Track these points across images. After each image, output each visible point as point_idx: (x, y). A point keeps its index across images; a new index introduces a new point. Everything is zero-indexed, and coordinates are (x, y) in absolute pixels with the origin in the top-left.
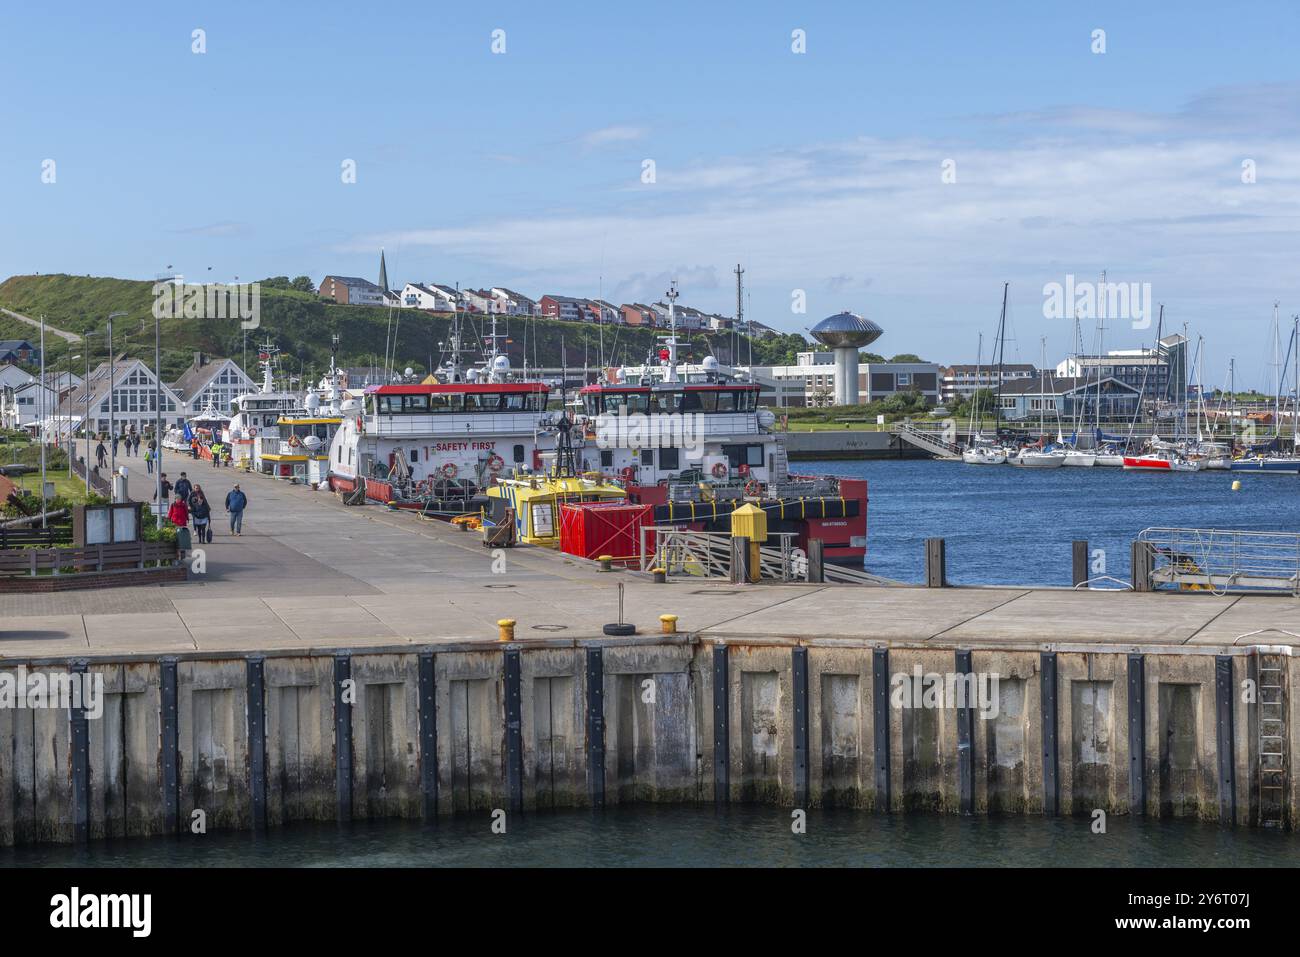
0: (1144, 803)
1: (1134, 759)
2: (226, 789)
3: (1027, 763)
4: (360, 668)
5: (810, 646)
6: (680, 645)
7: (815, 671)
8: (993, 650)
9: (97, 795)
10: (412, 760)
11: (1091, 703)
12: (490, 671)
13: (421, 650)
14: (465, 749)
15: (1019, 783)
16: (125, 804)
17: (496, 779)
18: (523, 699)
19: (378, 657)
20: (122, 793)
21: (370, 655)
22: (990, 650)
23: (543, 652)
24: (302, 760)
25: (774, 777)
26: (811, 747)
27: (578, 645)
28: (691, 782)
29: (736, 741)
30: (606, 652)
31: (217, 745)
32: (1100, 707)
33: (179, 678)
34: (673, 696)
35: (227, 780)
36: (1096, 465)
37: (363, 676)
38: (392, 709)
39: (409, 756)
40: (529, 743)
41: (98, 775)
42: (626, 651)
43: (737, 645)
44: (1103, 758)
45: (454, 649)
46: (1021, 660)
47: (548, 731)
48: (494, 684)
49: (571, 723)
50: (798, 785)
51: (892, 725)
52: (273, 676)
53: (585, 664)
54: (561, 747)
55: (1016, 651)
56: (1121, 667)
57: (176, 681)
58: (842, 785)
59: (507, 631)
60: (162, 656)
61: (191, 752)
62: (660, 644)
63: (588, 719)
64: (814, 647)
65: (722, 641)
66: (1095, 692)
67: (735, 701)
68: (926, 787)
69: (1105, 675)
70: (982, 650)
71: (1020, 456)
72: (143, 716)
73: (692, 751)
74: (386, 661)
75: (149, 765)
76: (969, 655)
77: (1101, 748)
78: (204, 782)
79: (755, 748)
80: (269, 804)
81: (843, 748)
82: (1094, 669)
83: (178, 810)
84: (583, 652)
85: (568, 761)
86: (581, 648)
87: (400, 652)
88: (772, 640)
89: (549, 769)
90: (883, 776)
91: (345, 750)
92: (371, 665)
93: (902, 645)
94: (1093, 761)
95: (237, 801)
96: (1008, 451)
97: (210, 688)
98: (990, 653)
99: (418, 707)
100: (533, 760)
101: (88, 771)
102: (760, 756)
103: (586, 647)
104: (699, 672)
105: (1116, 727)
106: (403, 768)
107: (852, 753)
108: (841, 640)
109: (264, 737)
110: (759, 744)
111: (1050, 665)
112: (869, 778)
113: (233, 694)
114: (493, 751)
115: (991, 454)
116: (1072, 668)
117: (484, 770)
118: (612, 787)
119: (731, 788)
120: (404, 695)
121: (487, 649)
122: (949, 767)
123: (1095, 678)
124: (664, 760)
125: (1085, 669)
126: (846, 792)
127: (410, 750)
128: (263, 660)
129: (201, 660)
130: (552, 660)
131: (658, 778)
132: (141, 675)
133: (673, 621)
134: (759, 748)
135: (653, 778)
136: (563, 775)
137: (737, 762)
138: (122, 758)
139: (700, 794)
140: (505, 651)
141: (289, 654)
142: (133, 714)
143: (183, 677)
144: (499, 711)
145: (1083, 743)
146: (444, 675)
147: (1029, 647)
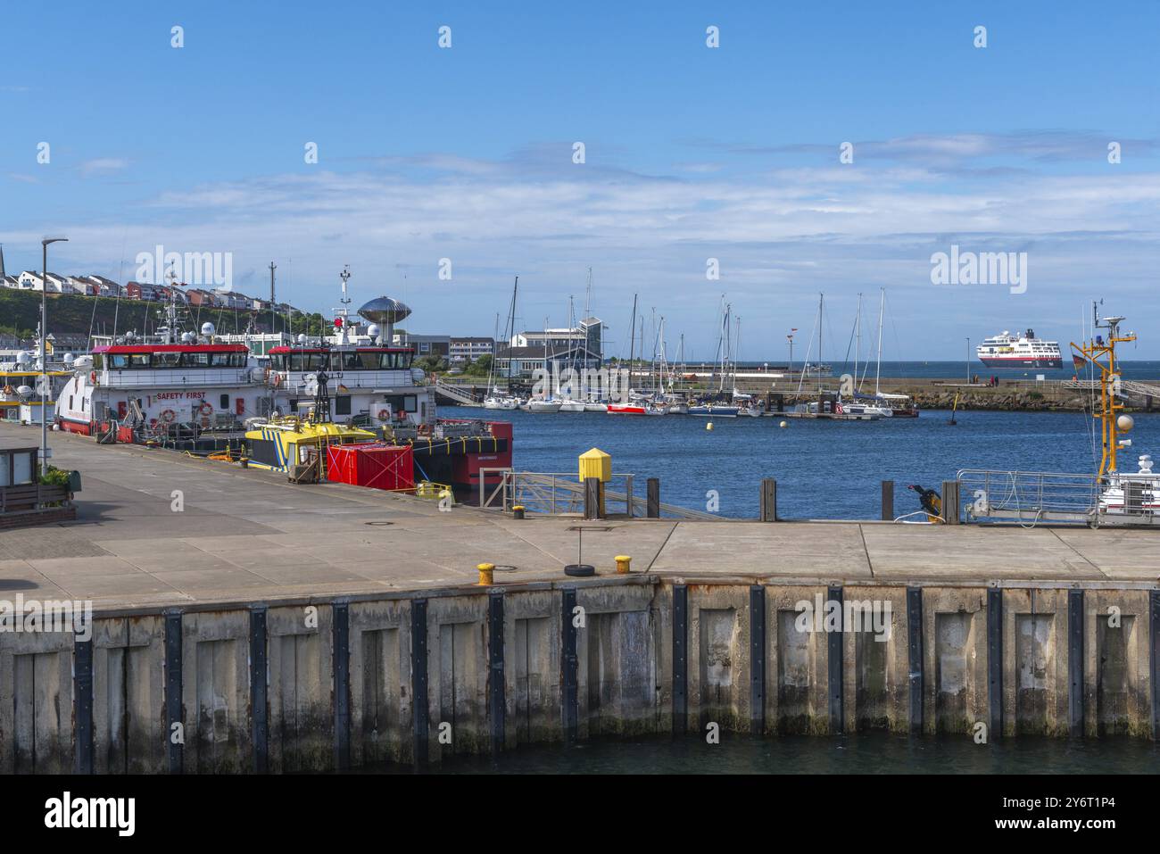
0: (1082, 725)
1: (1074, 684)
2: (227, 739)
3: (972, 689)
4: (358, 615)
5: (768, 585)
6: (642, 585)
7: (772, 607)
8: (943, 587)
9: (100, 753)
10: (404, 703)
11: (1031, 634)
12: (476, 614)
13: (413, 596)
14: (451, 690)
15: (962, 707)
16: (126, 759)
17: (480, 718)
18: (506, 640)
19: (374, 604)
20: (123, 748)
21: (366, 602)
22: (939, 587)
23: (524, 595)
24: (299, 707)
25: (728, 706)
26: (767, 678)
27: (555, 587)
28: (650, 713)
29: (694, 673)
30: (579, 592)
31: (218, 695)
32: (1038, 637)
33: (184, 631)
34: (637, 634)
35: (228, 730)
36: (586, 410)
37: (360, 623)
38: (384, 654)
39: (402, 700)
40: (511, 682)
41: (102, 732)
42: (597, 592)
43: (696, 585)
44: (1041, 684)
45: (445, 593)
46: (968, 596)
47: (524, 671)
48: (480, 627)
49: (546, 662)
50: (755, 713)
51: (845, 657)
52: (275, 626)
53: (561, 605)
54: (537, 685)
55: (964, 587)
56: (1062, 601)
57: (181, 633)
58: (795, 712)
59: (488, 575)
60: (166, 608)
61: (195, 704)
62: (626, 585)
63: (563, 658)
64: (771, 585)
65: (681, 581)
66: (1034, 623)
67: (694, 636)
68: (874, 713)
69: (1047, 609)
70: (932, 587)
71: (529, 403)
72: (146, 670)
73: (652, 683)
74: (382, 608)
75: (153, 719)
76: (920, 591)
77: (1039, 674)
78: (204, 733)
79: (710, 680)
80: (270, 752)
81: (795, 678)
82: (1036, 603)
83: (182, 764)
84: (560, 594)
85: (543, 698)
86: (557, 590)
87: (394, 598)
88: (731, 579)
89: (526, 706)
90: (837, 704)
91: (343, 697)
92: (368, 611)
93: (856, 582)
94: (1032, 687)
95: (239, 751)
96: (519, 400)
97: (214, 639)
98: (940, 589)
99: (411, 651)
100: (514, 698)
101: (92, 727)
102: (714, 687)
103: (562, 590)
104: (659, 610)
105: (1057, 655)
106: (395, 711)
107: (803, 683)
108: (797, 579)
109: (266, 686)
110: (714, 676)
111: (996, 600)
112: (823, 706)
113: (236, 644)
114: (478, 691)
115: (506, 402)
116: (1016, 602)
117: (468, 709)
118: (583, 721)
119: (689, 718)
120: (398, 640)
121: (471, 593)
122: (900, 694)
123: (1037, 612)
124: (629, 693)
125: (1028, 603)
126: (797, 719)
127: (403, 694)
128: (265, 609)
129: (205, 612)
130: (532, 603)
131: (623, 711)
132: (145, 629)
133: (627, 562)
134: (713, 680)
135: (618, 710)
136: (538, 710)
137: (695, 693)
138: (123, 713)
139: (659, 723)
140: (490, 595)
141: (289, 603)
142: (135, 667)
143: (188, 629)
144: (484, 653)
145: (1023, 670)
146: (435, 620)
147: (976, 584)
